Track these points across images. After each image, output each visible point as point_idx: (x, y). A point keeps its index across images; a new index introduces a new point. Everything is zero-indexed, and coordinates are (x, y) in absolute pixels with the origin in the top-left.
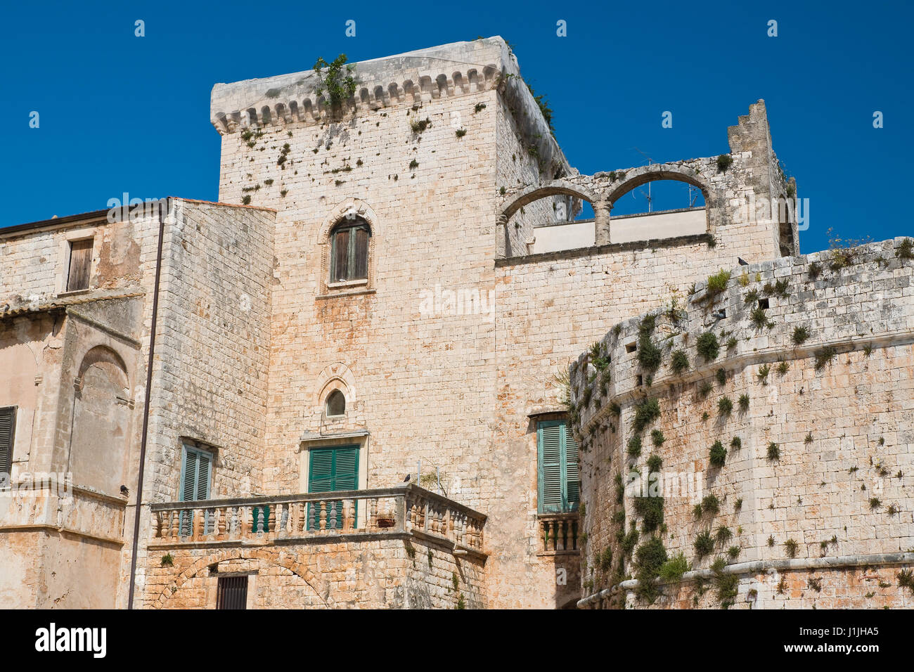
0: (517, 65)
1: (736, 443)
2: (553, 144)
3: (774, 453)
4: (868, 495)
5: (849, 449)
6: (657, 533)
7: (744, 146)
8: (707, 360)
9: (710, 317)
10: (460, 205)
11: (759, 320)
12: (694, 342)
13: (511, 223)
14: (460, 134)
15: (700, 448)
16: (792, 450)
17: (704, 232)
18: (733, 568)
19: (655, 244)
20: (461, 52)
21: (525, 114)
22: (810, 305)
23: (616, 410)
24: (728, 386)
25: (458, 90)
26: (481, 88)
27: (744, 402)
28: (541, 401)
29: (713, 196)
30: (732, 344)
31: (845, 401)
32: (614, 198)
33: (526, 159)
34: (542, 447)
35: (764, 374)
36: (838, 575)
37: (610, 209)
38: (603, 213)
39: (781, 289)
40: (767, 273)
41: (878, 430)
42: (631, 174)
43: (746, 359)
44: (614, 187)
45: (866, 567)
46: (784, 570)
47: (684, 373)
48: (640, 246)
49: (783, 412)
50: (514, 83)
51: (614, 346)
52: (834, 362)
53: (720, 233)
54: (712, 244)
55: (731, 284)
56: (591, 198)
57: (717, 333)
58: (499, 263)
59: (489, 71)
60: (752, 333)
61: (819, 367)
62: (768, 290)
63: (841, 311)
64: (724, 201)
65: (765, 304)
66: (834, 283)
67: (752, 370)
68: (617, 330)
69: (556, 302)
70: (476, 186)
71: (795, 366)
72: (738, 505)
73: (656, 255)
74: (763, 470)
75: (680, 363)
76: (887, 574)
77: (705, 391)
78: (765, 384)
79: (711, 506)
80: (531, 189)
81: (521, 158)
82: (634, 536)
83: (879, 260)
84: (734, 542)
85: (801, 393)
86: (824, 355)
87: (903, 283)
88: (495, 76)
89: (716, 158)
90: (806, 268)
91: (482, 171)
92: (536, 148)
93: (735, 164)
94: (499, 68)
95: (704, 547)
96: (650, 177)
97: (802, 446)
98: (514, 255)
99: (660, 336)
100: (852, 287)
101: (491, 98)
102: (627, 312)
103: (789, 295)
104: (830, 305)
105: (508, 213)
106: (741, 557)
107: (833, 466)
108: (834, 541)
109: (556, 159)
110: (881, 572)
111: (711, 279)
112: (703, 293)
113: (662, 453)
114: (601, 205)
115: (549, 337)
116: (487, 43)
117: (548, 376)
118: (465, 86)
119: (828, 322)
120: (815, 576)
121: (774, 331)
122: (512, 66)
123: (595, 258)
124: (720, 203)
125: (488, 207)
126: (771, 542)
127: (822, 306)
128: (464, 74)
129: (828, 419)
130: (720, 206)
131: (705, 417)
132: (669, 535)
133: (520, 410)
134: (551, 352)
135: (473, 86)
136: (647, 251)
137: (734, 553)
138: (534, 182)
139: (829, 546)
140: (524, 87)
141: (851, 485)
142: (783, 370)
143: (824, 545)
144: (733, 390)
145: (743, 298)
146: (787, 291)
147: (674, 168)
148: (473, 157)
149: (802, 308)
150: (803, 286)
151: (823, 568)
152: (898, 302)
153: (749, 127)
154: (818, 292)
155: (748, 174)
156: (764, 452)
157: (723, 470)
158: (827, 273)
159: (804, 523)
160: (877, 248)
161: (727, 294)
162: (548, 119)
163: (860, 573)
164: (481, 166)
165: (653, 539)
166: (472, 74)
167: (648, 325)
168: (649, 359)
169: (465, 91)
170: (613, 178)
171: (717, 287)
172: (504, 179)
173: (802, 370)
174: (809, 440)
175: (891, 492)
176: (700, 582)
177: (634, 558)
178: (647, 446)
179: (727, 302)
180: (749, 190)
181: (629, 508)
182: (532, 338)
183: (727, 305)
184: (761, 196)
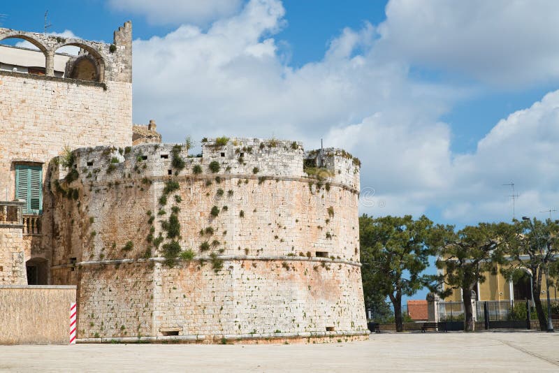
1: (225, 208)
3: (242, 214)
4: (274, 234)
5: (269, 217)
6: (176, 239)
7: (122, 43)
8: (213, 172)
9: (215, 154)
11: (241, 161)
12: (207, 163)
15: (206, 205)
16: (248, 214)
18: (221, 257)
19: (79, 83)
22: (259, 159)
23: (148, 182)
24: (222, 184)
27: (231, 193)
28: (17, 153)
29: (107, 64)
30: (229, 168)
31: (268, 198)
34: (18, 179)
35: (240, 182)
36: (263, 262)
39: (249, 150)
40: (244, 142)
41: (278, 210)
42: (68, 41)
43: (233, 175)
44: (59, 45)
45: (272, 260)
46: (244, 259)
47: (199, 174)
48: (72, 81)
49: (246, 198)
52: (265, 183)
53: (109, 84)
54: (105, 88)
55: (228, 143)
57: (220, 162)
60: (237, 166)
61: (260, 183)
62: (244, 149)
63: (270, 164)
65: (242, 155)
66: (268, 152)
67: (235, 181)
68: (157, 147)
69: (27, 102)
71: (251, 182)
72: (225, 233)
74: (238, 220)
75: (197, 170)
76: (279, 263)
77: (209, 183)
78: (239, 187)
79: (210, 231)
82: (161, 239)
83: (285, 147)
84: (221, 247)
85: (253, 192)
86: (262, 180)
87: (292, 158)
89: (109, 45)
90: (259, 144)
93: (117, 51)
95: (204, 247)
97: (252, 213)
99: (184, 155)
103: (252, 154)
104: (267, 161)
106: (225, 253)
107: (263, 222)
108: (262, 250)
110: (277, 262)
112: (212, 143)
113: (180, 205)
115: (23, 120)
117: (22, 141)
119: (266, 167)
120: (254, 262)
121: (246, 167)
126: (239, 249)
127: (264, 160)
129: (262, 204)
130: (110, 70)
131: (208, 195)
132: (183, 241)
133: (6, 157)
136: (75, 85)
137: (222, 251)
139: (260, 251)
142: (247, 182)
143: (258, 251)
144: (226, 186)
145: (234, 151)
146: (252, 151)
149: (256, 160)
150: (257, 151)
151: (258, 260)
152: (290, 165)
154: (263, 155)
155: (123, 57)
156: (238, 213)
157: (217, 218)
158: (267, 148)
159: (251, 242)
161: (226, 147)
163: (269, 262)
165: (173, 241)
167: (177, 149)
168: (177, 164)
170: (58, 40)
171: (220, 143)
173: (253, 184)
175: (282, 234)
176: (202, 261)
177: (160, 248)
178: (171, 201)
179: (225, 150)
180: (123, 66)
181: (157, 226)
182: (13, 118)
183: (225, 152)
184: (128, 70)
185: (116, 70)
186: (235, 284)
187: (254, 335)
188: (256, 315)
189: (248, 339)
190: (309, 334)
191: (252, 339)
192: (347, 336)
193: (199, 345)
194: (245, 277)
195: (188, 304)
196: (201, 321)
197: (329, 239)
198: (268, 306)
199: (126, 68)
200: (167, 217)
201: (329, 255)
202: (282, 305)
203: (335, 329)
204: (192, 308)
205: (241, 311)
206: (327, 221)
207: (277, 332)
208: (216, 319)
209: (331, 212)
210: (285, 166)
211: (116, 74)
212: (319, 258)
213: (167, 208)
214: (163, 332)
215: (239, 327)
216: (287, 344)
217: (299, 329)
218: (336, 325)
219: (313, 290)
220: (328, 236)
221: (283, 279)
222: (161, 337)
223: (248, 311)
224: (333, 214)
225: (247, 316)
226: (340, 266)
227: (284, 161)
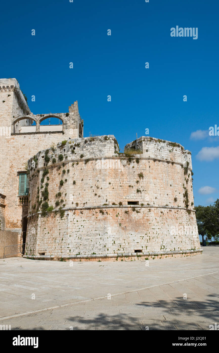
0: (19, 86)
1: (66, 180)
2: (27, 106)
3: (74, 183)
4: (94, 193)
5: (91, 182)
6: (47, 201)
7: (72, 111)
8: (60, 161)
9: (62, 151)
10: (3, 119)
11: (73, 152)
12: (58, 156)
13: (15, 125)
14: (4, 102)
15: (58, 181)
16: (78, 182)
17: (62, 131)
18: (64, 209)
19: (50, 133)
20: (5, 81)
21: (21, 98)
22: (84, 149)
23: (38, 171)
24: (65, 167)
25: (4, 90)
26: (10, 91)
27: (68, 171)
28: (20, 168)
29: (64, 122)
30: (66, 157)
31: (91, 172)
32: (41, 121)
33: (20, 109)
34: (20, 180)
35: (73, 165)
36: (87, 210)
37: (40, 123)
38: (38, 124)
39: (78, 145)
40: (75, 141)
41: (97, 178)
42: (45, 115)
43: (69, 161)
44: (41, 118)
45: (93, 209)
46: (75, 209)
47: (55, 163)
48: (46, 133)
49: (77, 173)
50: (18, 90)
51: (39, 156)
52: (89, 162)
53: (65, 131)
54: (63, 133)
55: (67, 143)
56: (35, 120)
57: (63, 155)
58: (12, 134)
59: (12, 87)
60: (71, 155)
61: (86, 163)
62: (75, 145)
63: (91, 151)
64: (67, 124)
65: (74, 148)
66: (90, 145)
67: (71, 164)
68: (40, 152)
69: (25, 145)
70: (7, 115)
71: (80, 163)
72: (66, 195)
73: (50, 135)
74: (72, 186)
75: (54, 161)
76: (97, 210)
77: (60, 168)
78: (73, 167)
79: (59, 195)
80: (21, 117)
81: (19, 109)
82: (41, 201)
83: (100, 140)
84: (64, 203)
85: (81, 169)
86: (87, 161)
87: (105, 146)
88: (13, 88)
89: (66, 113)
90: (84, 141)
91: (9, 111)
92: (23, 107)
93: (70, 115)
94: (15, 86)
95: (57, 204)
96: (50, 116)
97: (81, 181)
98: (16, 133)
99: (50, 154)
100: (94, 146)
101: (12, 93)
102: (42, 148)
103: (80, 147)
104: (89, 150)
105: (15, 122)
106: (66, 206)
107: (87, 186)
108: (86, 203)
109: (28, 110)
110: (96, 210)
111: (62, 142)
112: (60, 145)
113: (49, 182)
114: (38, 122)
115: (23, 153)
116: (12, 80)
117: (23, 163)
118: (6, 90)
119: (88, 153)
120: (82, 211)
121: (76, 155)
122: (18, 86)
123: (36, 135)
124: (66, 124)
125: (10, 120)
126: (73, 203)
127: (87, 150)
128: (6, 87)
129: (87, 175)
130: (66, 125)
131: (59, 174)
132: (49, 201)
133: (15, 171)
134: (24, 157)
135: (8, 90)
136: (48, 134)
137: (64, 205)
138: (22, 115)
139: (85, 204)
140: (21, 92)
141: (91, 190)
142: (77, 164)
143: (84, 204)
144: (66, 168)
145: (70, 147)
146: (80, 146)
147: (56, 115)
148: (7, 107)
149: (83, 150)
150: (83, 145)
151: (84, 209)
152: (103, 150)
153: (74, 107)
154: (86, 146)
155: (73, 118)
156: (72, 183)
157: (63, 186)
158: (89, 142)
159: (80, 199)
160: (100, 137)
161: (66, 145)
162: (26, 100)
163: (91, 210)
164: (9, 110)
165: (46, 202)
166: (8, 87)
167: (47, 152)
168: (47, 160)
169: (6, 91)
170: (41, 116)
171: (64, 144)
172: (14, 114)
173: (82, 164)
174: (82, 180)
175: (99, 192)
176: (56, 212)
177: (41, 206)
178: (45, 180)
179: (66, 147)
180: (73, 122)
181: (40, 194)
182: (19, 153)
183: (65, 148)
184: (75, 123)
185: (69, 124)
186: (70, 225)
187: (78, 256)
188: (81, 243)
189: (75, 258)
190: (116, 255)
191: (77, 258)
192: (155, 255)
193: (52, 262)
194: (75, 220)
195: (49, 237)
196: (54, 247)
197: (140, 192)
198: (89, 238)
199: (74, 122)
200: (43, 189)
201: (140, 203)
202: (98, 237)
203: (143, 251)
204: (51, 239)
205: (72, 241)
206: (137, 182)
207: (94, 254)
208: (60, 246)
209: (141, 176)
210: (100, 151)
211: (69, 126)
212: (129, 206)
213: (44, 184)
214: (39, 253)
215: (70, 251)
216: (100, 261)
217: (109, 252)
218: (144, 248)
219: (123, 226)
220: (138, 191)
221: (99, 220)
222: (39, 256)
223: (77, 241)
224: (143, 177)
225: (75, 244)
226: (149, 210)
227: (100, 148)
